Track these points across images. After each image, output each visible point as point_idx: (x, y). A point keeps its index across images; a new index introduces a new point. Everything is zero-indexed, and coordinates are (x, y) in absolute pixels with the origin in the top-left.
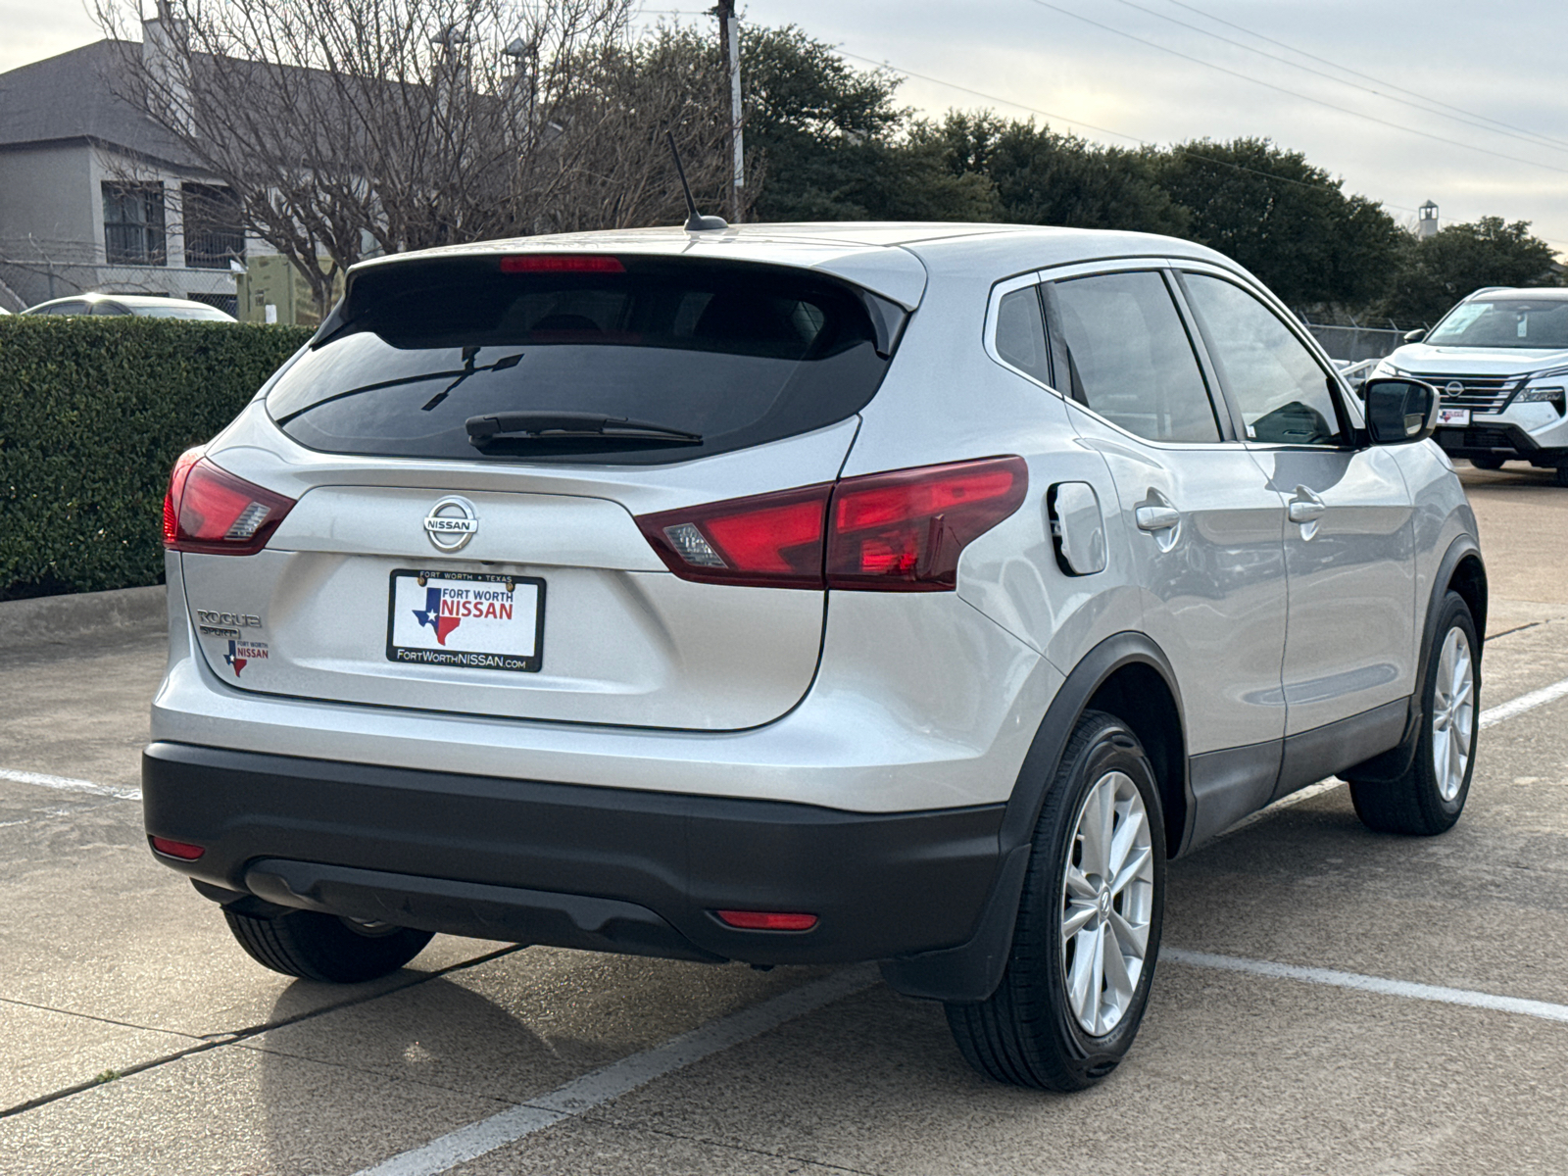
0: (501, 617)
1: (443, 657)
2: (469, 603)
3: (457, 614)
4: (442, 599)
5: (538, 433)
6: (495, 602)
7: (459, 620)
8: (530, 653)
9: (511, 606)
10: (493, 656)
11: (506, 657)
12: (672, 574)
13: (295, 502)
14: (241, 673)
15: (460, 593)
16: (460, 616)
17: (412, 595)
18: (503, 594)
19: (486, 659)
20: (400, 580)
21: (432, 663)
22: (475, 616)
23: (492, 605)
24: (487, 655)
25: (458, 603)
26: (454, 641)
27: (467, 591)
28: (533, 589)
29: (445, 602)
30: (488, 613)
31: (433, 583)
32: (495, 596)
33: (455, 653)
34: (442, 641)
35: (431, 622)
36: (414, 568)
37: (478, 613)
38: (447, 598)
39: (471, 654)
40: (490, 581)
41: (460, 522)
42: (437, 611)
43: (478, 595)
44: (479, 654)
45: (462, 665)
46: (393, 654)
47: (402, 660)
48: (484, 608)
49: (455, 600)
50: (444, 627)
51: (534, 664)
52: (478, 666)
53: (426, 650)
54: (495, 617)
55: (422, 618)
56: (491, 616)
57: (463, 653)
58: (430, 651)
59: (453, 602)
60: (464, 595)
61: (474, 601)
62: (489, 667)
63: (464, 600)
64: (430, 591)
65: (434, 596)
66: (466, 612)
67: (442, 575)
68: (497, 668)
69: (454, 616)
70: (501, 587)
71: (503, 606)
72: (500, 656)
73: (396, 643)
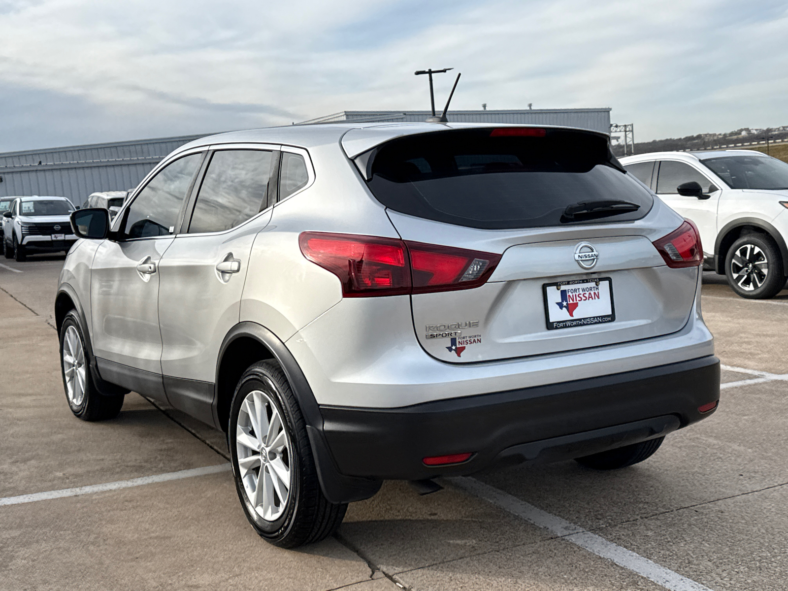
0: (595, 299)
1: (574, 323)
2: (580, 294)
3: (576, 300)
4: (568, 295)
5: (592, 210)
6: (591, 292)
7: (577, 303)
8: (610, 313)
9: (598, 292)
10: (597, 317)
11: (602, 317)
12: (668, 266)
13: (501, 256)
14: (461, 354)
15: (575, 290)
16: (578, 301)
17: (554, 295)
18: (594, 287)
19: (594, 320)
20: (549, 289)
21: (571, 326)
22: (584, 300)
23: (590, 293)
24: (594, 317)
25: (576, 295)
26: (578, 314)
27: (579, 289)
28: (607, 282)
29: (569, 296)
30: (589, 297)
31: (563, 288)
32: (591, 289)
33: (580, 320)
34: (571, 315)
35: (565, 307)
36: (554, 281)
37: (585, 298)
38: (570, 294)
39: (587, 318)
40: (589, 282)
42: (566, 301)
43: (583, 290)
44: (590, 318)
45: (584, 325)
46: (550, 326)
47: (557, 328)
48: (587, 295)
49: (574, 294)
50: (571, 308)
51: (612, 318)
52: (591, 324)
53: (567, 321)
54: (592, 299)
55: (560, 305)
56: (591, 299)
57: (584, 319)
58: (569, 321)
59: (573, 295)
60: (578, 291)
61: (582, 293)
62: (596, 323)
63: (578, 293)
65: (564, 294)
66: (580, 299)
67: (568, 283)
68: (600, 323)
69: (575, 302)
70: (593, 284)
71: (595, 293)
72: (599, 317)
73: (551, 320)
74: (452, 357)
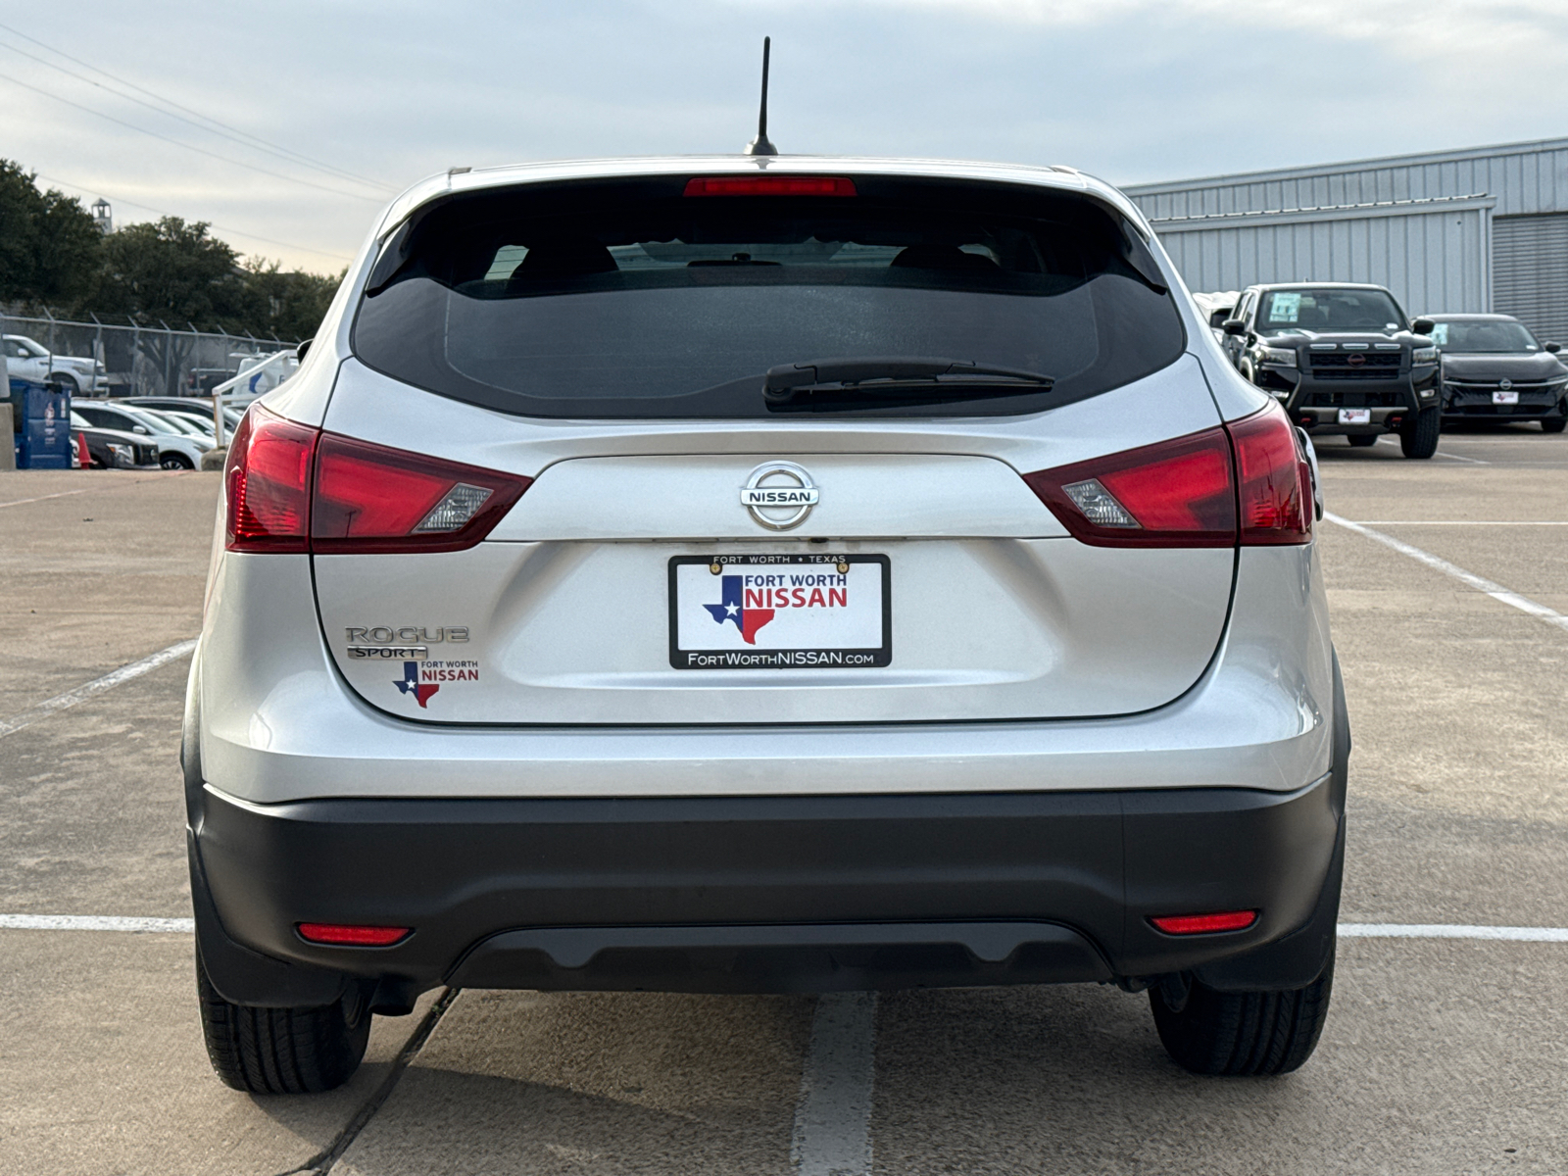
0: (831, 604)
1: (752, 659)
2: (786, 590)
3: (769, 604)
4: (745, 588)
5: (856, 383)
6: (821, 587)
7: (773, 611)
8: (878, 644)
9: (844, 591)
10: (828, 652)
11: (846, 652)
12: (1074, 539)
13: (530, 481)
14: (429, 701)
15: (770, 580)
16: (773, 607)
17: (700, 586)
18: (832, 577)
19: (818, 656)
20: (682, 569)
21: (740, 666)
22: (794, 605)
23: (817, 591)
24: (818, 652)
25: (769, 592)
26: (766, 638)
27: (781, 577)
28: (876, 568)
29: (749, 592)
30: (813, 600)
31: (730, 570)
32: (821, 579)
33: (773, 653)
34: (750, 639)
35: (732, 617)
36: (702, 553)
37: (798, 602)
38: (752, 586)
39: (795, 651)
40: (815, 562)
41: (798, 492)
42: (738, 603)
43: (796, 580)
44: (806, 651)
45: (783, 666)
46: (679, 659)
47: (695, 666)
48: (807, 594)
49: (765, 588)
50: (749, 623)
51: (882, 657)
52: (806, 666)
53: (730, 652)
54: (823, 604)
55: (719, 614)
56: (817, 605)
57: (785, 652)
58: (736, 652)
59: (761, 592)
60: (777, 581)
61: (791, 588)
62: (823, 665)
63: (778, 587)
64: (725, 579)
65: (732, 588)
66: (782, 602)
67: (745, 560)
68: (835, 665)
69: (765, 606)
70: (829, 569)
71: (832, 592)
72: (836, 652)
73: (682, 646)
74: (408, 705)
